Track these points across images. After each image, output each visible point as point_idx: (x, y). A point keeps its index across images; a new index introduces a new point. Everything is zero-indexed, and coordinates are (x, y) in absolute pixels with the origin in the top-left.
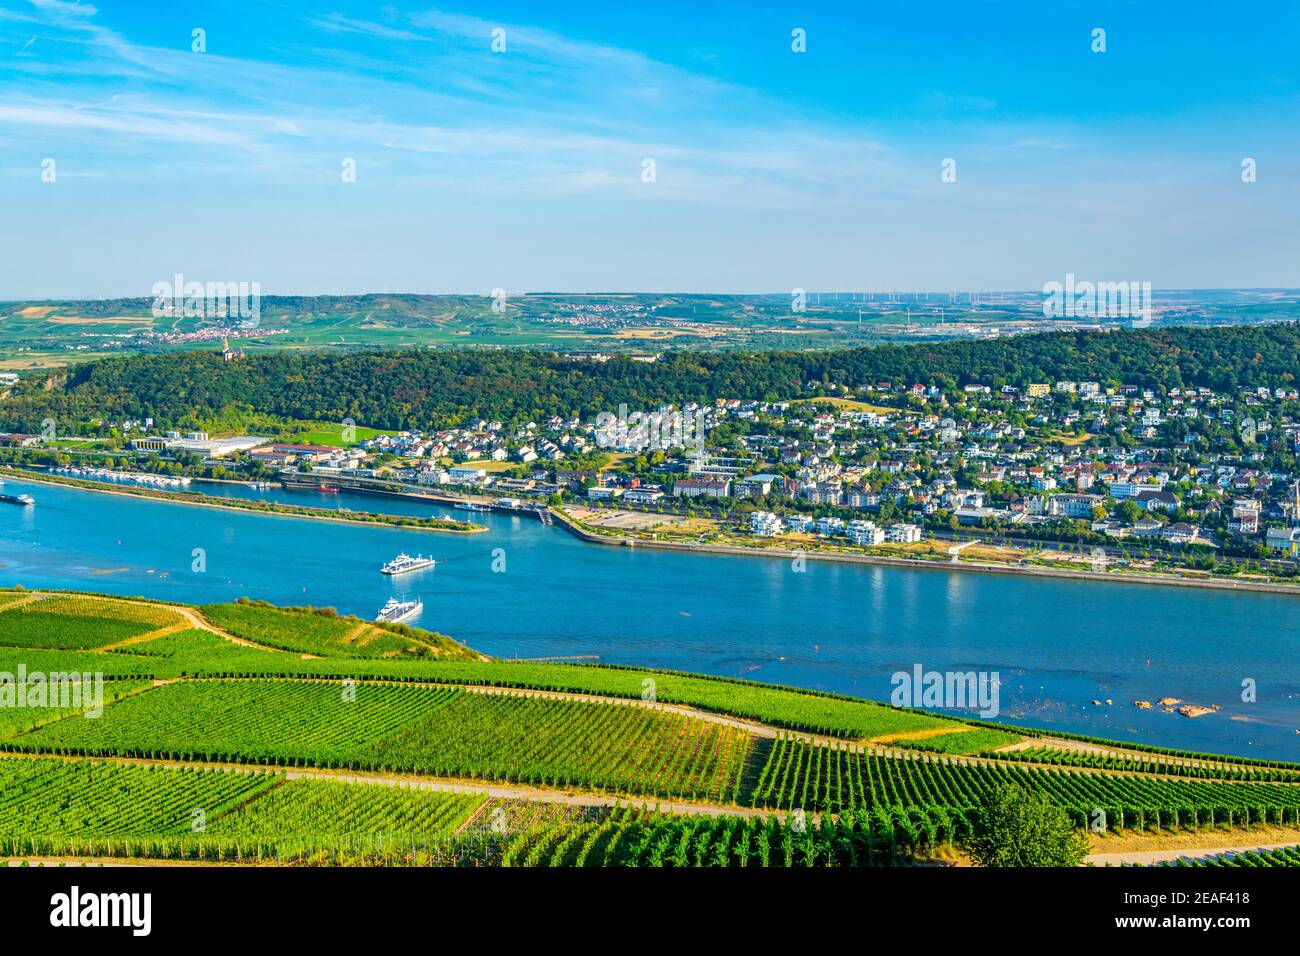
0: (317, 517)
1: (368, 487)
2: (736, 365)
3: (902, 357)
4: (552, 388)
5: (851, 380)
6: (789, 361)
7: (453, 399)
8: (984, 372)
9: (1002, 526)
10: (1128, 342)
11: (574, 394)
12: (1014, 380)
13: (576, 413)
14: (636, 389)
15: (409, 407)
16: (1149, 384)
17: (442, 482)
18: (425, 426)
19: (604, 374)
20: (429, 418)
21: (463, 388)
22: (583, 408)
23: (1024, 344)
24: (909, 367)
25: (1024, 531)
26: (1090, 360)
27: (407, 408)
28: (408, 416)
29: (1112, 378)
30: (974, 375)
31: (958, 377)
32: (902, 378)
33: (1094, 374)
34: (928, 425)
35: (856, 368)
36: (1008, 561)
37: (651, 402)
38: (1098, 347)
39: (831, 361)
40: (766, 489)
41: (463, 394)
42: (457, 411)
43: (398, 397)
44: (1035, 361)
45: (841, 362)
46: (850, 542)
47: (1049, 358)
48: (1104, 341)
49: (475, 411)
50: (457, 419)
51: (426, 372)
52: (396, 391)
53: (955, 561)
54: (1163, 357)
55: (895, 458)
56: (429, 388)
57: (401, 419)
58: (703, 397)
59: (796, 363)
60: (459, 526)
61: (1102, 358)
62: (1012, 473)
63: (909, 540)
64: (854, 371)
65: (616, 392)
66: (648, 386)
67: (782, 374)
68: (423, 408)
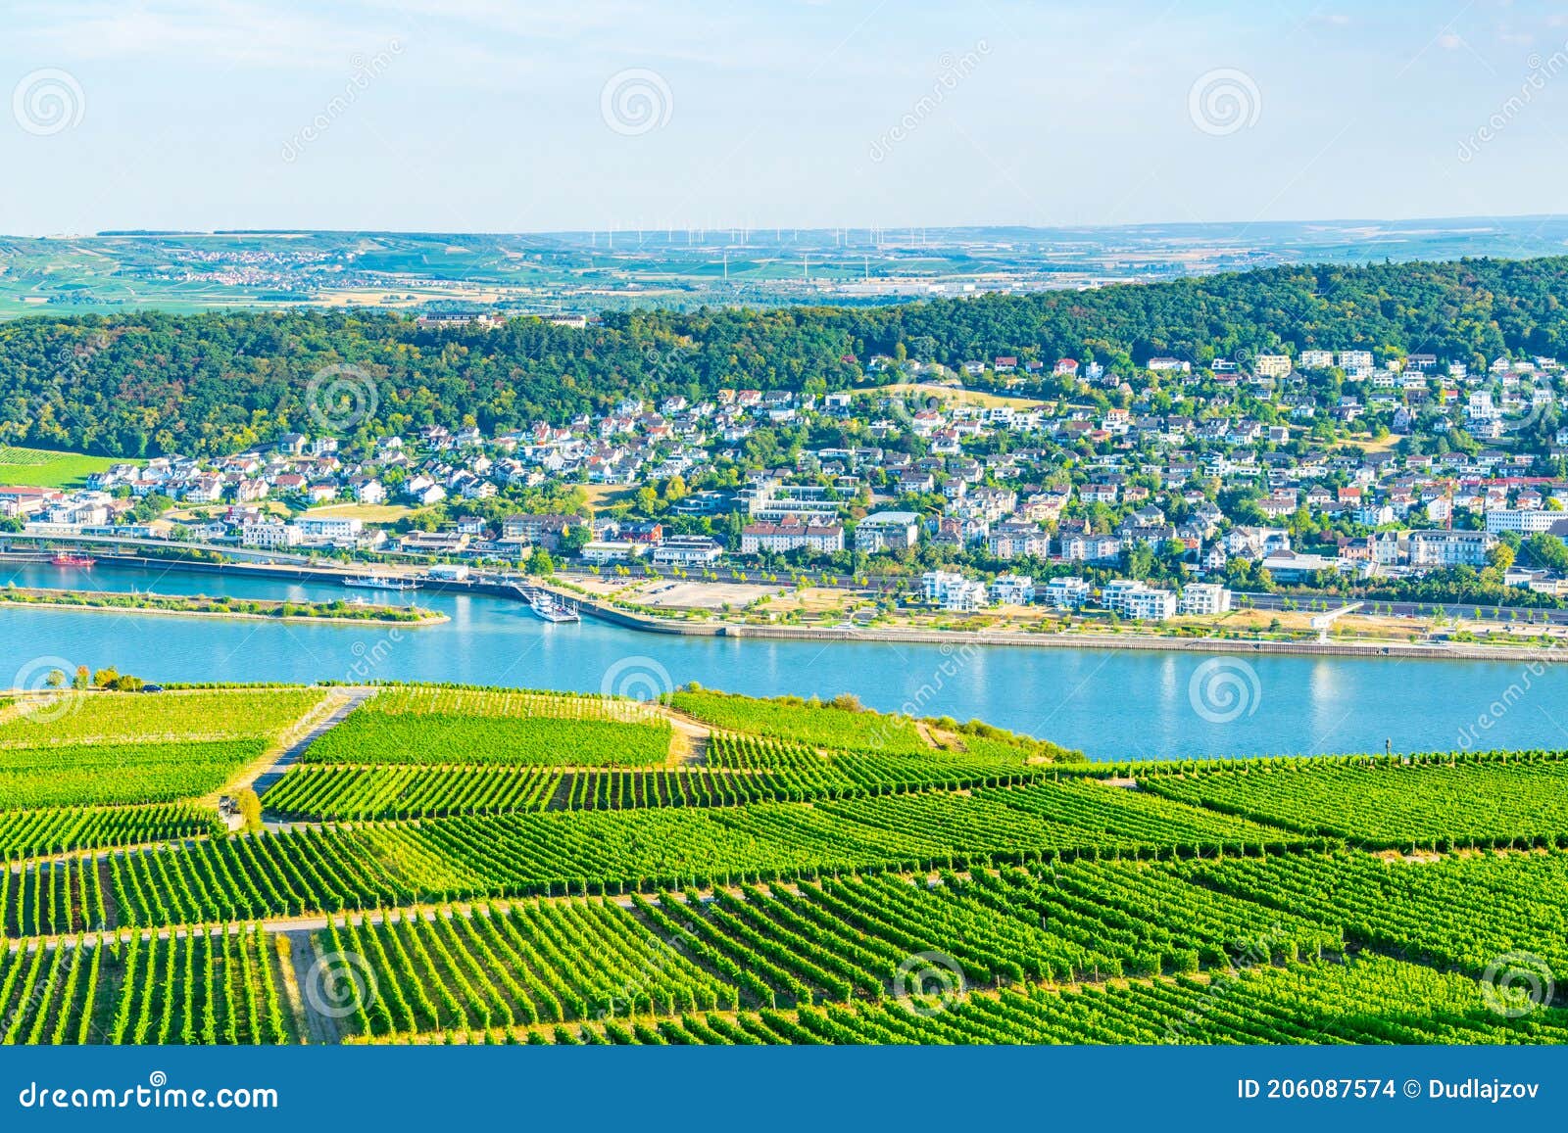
0: (107, 608)
1: (154, 555)
2: (741, 331)
3: (1030, 313)
4: (417, 375)
5: (945, 354)
6: (829, 323)
7: (239, 398)
8: (1175, 336)
9: (1351, 584)
10: (1404, 283)
11: (461, 386)
12: (1228, 349)
13: (470, 418)
14: (573, 375)
15: (156, 415)
16: (1454, 352)
17: (292, 542)
18: (191, 448)
19: (509, 349)
20: (199, 434)
21: (254, 379)
22: (481, 410)
23: (1230, 288)
24: (1046, 330)
25: (1394, 591)
26: (1349, 313)
27: (151, 416)
28: (157, 429)
29: (1392, 344)
30: (1158, 342)
31: (1130, 346)
32: (1035, 349)
33: (1361, 338)
34: (1117, 425)
35: (951, 334)
36: (1411, 638)
37: (602, 398)
38: (1358, 293)
39: (904, 323)
40: (913, 534)
41: (254, 389)
42: (249, 421)
43: (129, 397)
44: (1258, 318)
45: (922, 324)
46: (1126, 617)
47: (1280, 312)
48: (1364, 282)
49: (283, 420)
50: (251, 434)
51: (176, 352)
52: (123, 387)
53: (1322, 640)
54: (1468, 308)
55: (1100, 480)
56: (186, 379)
57: (145, 437)
58: (695, 388)
59: (843, 326)
60: (399, 613)
61: (1368, 310)
62: (1310, 499)
63: (1215, 611)
64: (949, 338)
65: (538, 381)
66: (593, 370)
67: (824, 345)
68: (182, 415)
